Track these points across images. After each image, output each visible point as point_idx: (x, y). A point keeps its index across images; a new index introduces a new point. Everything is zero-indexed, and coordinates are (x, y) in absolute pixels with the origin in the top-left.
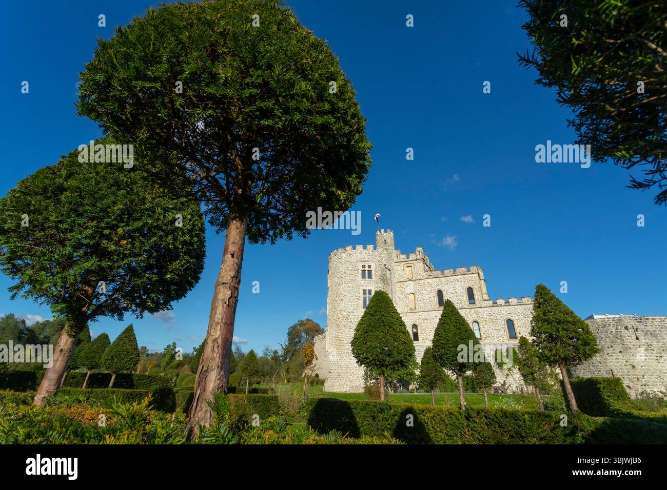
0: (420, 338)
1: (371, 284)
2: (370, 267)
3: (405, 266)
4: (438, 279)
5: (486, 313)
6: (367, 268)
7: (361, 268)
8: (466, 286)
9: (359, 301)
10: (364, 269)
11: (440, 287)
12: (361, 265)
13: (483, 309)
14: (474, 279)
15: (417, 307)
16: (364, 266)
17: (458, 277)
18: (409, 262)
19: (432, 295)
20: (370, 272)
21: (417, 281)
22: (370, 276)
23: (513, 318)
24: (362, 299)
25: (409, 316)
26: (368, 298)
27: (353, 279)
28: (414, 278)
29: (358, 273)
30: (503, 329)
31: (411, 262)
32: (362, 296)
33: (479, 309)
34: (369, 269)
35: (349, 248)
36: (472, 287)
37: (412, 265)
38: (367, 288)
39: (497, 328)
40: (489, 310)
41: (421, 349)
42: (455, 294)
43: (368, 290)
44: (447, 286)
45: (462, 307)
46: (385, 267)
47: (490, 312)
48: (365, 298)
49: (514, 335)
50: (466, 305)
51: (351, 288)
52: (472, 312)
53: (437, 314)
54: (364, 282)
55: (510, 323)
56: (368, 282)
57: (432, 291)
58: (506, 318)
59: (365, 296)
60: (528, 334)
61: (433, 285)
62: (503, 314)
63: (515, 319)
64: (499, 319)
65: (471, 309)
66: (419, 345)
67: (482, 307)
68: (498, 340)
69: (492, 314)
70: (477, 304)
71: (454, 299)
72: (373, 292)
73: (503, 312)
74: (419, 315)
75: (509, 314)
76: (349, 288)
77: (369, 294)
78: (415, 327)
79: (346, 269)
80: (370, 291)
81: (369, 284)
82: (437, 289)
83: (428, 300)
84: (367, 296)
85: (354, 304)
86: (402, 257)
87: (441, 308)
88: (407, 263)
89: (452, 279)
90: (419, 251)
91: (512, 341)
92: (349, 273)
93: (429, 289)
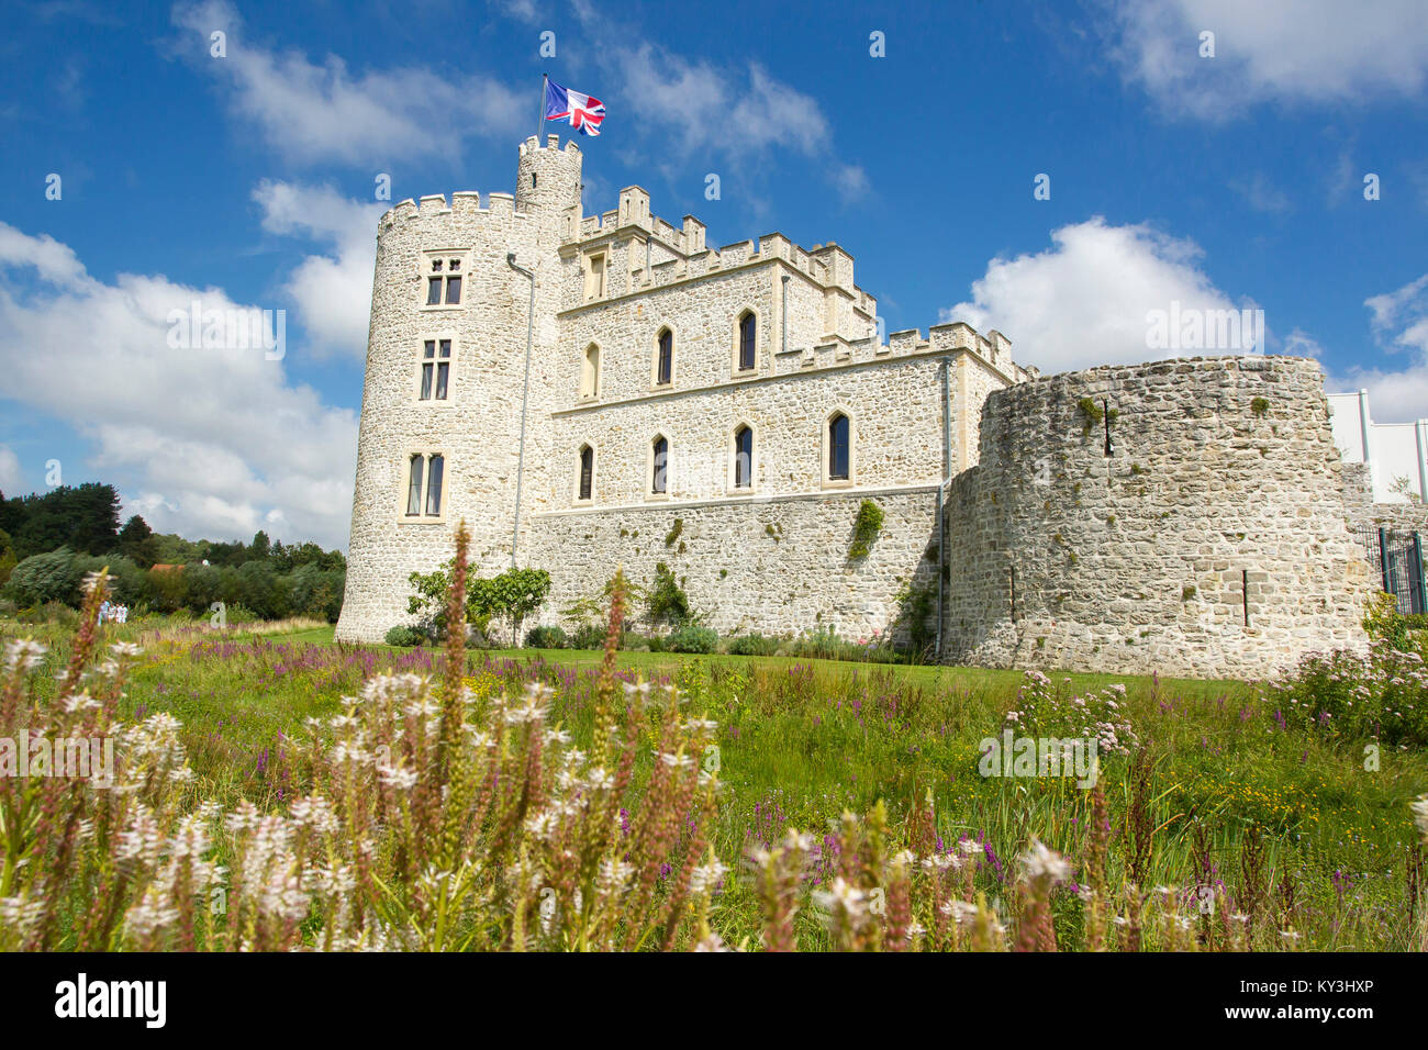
0: (594, 491)
1: (451, 322)
2: (455, 264)
3: (589, 259)
4: (667, 292)
5: (777, 397)
6: (445, 271)
7: (427, 271)
8: (738, 311)
9: (410, 380)
10: (437, 273)
11: (666, 322)
12: (429, 262)
13: (772, 383)
14: (762, 283)
15: (600, 392)
16: (437, 265)
17: (720, 280)
18: (599, 244)
19: (642, 350)
20: (454, 281)
21: (610, 307)
22: (454, 297)
23: (849, 411)
24: (419, 371)
25: (579, 422)
26: (437, 365)
27: (403, 308)
28: (606, 298)
29: (417, 289)
30: (816, 450)
31: (603, 243)
32: (421, 359)
33: (759, 386)
34: (454, 273)
36: (756, 310)
37: (605, 251)
38: (437, 337)
39: (800, 447)
40: (786, 387)
41: (585, 522)
42: (706, 338)
43: (442, 342)
44: (686, 315)
45: (716, 381)
46: (510, 264)
47: (789, 394)
48: (427, 366)
49: (839, 466)
50: (731, 369)
51: (394, 339)
52: (741, 397)
53: (646, 410)
54: (430, 316)
55: (839, 424)
56: (442, 315)
57: (646, 336)
58: (830, 411)
59: (428, 361)
60: (885, 461)
61: (652, 314)
62: (827, 397)
63: (854, 414)
64: (812, 416)
65: (736, 387)
66: (591, 509)
67: (769, 379)
68: (795, 484)
69: (794, 399)
70: (759, 371)
71: (700, 357)
72: (455, 348)
73: (827, 391)
74: (602, 418)
75: (842, 395)
76: (388, 340)
77: (440, 356)
78: (587, 455)
79: (389, 278)
80: (446, 344)
81: (446, 323)
82: (658, 328)
83: (631, 367)
84: (437, 360)
85: (397, 387)
86: (583, 228)
87: (659, 389)
88: (592, 246)
89: (704, 290)
90: (628, 202)
91: (833, 488)
92: (394, 292)
93: (638, 329)
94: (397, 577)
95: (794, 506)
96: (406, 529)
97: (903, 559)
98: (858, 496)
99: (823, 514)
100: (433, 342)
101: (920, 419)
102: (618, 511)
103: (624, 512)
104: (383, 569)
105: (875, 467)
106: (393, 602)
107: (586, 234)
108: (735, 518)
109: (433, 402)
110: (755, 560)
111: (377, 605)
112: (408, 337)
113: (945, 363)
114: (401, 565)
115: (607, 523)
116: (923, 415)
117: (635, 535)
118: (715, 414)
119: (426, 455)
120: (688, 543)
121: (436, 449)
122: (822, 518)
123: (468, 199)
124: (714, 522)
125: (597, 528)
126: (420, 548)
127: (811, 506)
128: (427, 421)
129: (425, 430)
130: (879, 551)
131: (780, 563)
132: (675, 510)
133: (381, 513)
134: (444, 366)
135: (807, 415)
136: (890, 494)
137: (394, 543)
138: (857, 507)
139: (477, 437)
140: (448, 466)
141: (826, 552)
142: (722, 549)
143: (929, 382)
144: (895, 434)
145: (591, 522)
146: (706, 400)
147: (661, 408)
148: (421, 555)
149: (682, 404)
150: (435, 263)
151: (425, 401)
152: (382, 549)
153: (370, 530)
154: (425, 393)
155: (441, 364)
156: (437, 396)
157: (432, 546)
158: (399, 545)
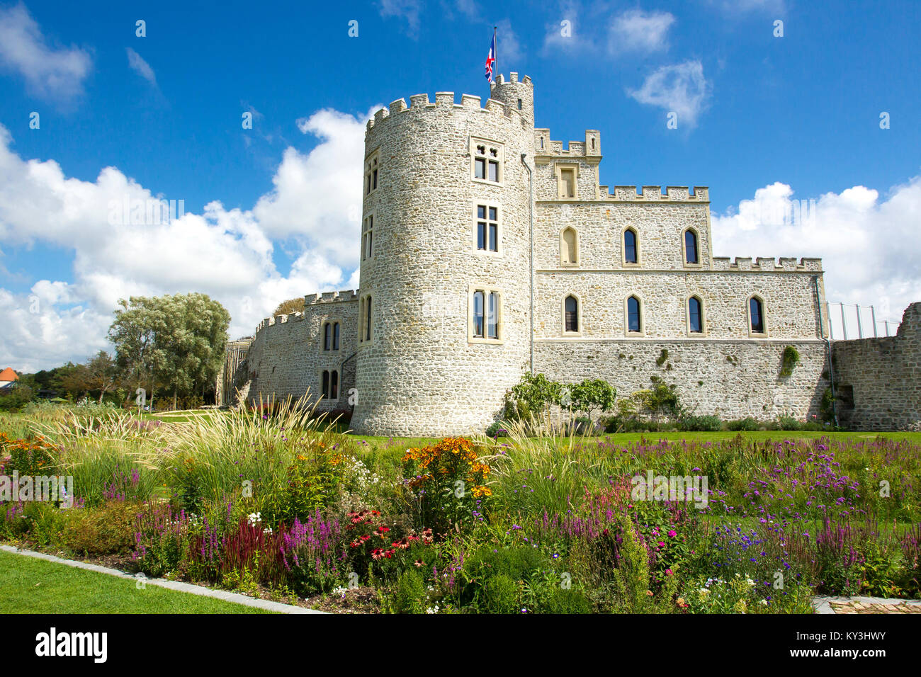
0: (581, 327)
1: (496, 195)
2: (494, 152)
3: (558, 169)
4: (629, 205)
5: (716, 282)
7: (475, 153)
8: (684, 228)
9: (468, 232)
10: (482, 156)
11: (630, 224)
12: (474, 145)
13: (712, 274)
14: (700, 214)
15: (579, 261)
16: (481, 149)
17: (669, 206)
18: (568, 161)
19: (613, 238)
20: (495, 164)
21: (581, 206)
22: (495, 176)
23: (762, 296)
24: (476, 227)
25: (561, 279)
26: (488, 225)
27: (454, 176)
28: (576, 199)
29: (467, 163)
30: (744, 315)
31: (572, 161)
32: (477, 218)
33: (704, 274)
34: (494, 158)
35: (446, 98)
36: (697, 229)
37: (575, 167)
38: (488, 204)
39: (733, 313)
40: (721, 278)
41: (586, 348)
42: (662, 240)
43: (491, 208)
44: (645, 223)
45: (672, 267)
46: (522, 161)
47: (723, 282)
48: (482, 226)
49: (759, 327)
50: (680, 263)
51: (448, 198)
52: (691, 279)
53: (620, 278)
54: (480, 186)
55: (757, 303)
56: (489, 188)
57: (615, 230)
58: (751, 295)
59: (482, 220)
60: (784, 325)
61: (618, 217)
62: (747, 287)
63: (765, 298)
64: (739, 296)
65: (688, 273)
66: (580, 339)
67: (711, 271)
68: (732, 333)
69: (727, 285)
70: (702, 264)
71: (659, 251)
72: (500, 214)
73: (747, 283)
74: (583, 279)
75: (757, 286)
76: (442, 198)
77: (491, 219)
78: (572, 302)
79: (436, 148)
80: (494, 209)
81: (492, 195)
82: (624, 227)
83: (604, 249)
84: (488, 221)
85: (457, 236)
86: (551, 148)
87: (630, 266)
88: (563, 161)
89: (657, 210)
90: (593, 140)
91: (756, 337)
92: (444, 160)
93: (607, 225)
94: (471, 384)
95: (744, 346)
96: (475, 347)
97: (810, 378)
98: (781, 343)
99: (761, 352)
100: (484, 207)
101: (802, 305)
102: (614, 342)
103: (620, 342)
104: (456, 378)
105: (779, 328)
107: (556, 152)
108: (706, 351)
109: (488, 252)
110: (722, 376)
111: (454, 406)
112: (462, 199)
113: (814, 279)
115: (605, 349)
116: (804, 303)
117: (631, 358)
118: (673, 287)
119: (487, 293)
120: (673, 364)
121: (494, 288)
122: (761, 354)
123: (499, 107)
124: (690, 352)
125: (598, 352)
126: (487, 362)
127: (753, 347)
128: (485, 266)
129: (485, 273)
130: (797, 373)
131: (737, 378)
132: (661, 343)
133: (447, 333)
134: (494, 226)
135: (736, 295)
136: (800, 343)
137: (465, 358)
138: (781, 350)
139: (515, 282)
140: (502, 301)
141: (766, 373)
142: (699, 369)
143: (806, 286)
144: (789, 311)
145: (592, 347)
146: (667, 278)
147: (631, 278)
148: (489, 368)
149: (649, 278)
150: (479, 147)
151: (482, 251)
152: (454, 362)
153: (437, 346)
154: (482, 245)
155: (491, 225)
156: (491, 248)
157: (495, 361)
158: (469, 359)
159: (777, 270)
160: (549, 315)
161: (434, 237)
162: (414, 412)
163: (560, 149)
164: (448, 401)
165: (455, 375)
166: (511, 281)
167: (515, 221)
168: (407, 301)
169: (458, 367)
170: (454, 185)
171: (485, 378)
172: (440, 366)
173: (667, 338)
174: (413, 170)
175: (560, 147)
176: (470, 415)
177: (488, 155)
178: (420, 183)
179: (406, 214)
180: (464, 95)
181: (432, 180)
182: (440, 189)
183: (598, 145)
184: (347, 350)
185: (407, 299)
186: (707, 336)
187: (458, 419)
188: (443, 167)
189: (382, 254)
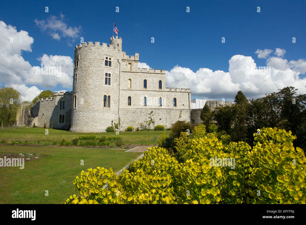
0: (132, 104)
2: (110, 59)
3: (128, 63)
4: (145, 73)
5: (166, 94)
7: (105, 59)
8: (159, 80)
11: (145, 78)
12: (105, 57)
13: (165, 92)
14: (163, 77)
15: (132, 87)
17: (155, 74)
18: (130, 61)
19: (141, 82)
20: (110, 62)
21: (133, 73)
22: (110, 65)
23: (176, 98)
24: (104, 79)
25: (127, 92)
26: (108, 78)
27: (99, 65)
28: (132, 71)
29: (103, 62)
30: (172, 102)
31: (131, 61)
33: (163, 92)
34: (110, 61)
35: (98, 44)
36: (162, 80)
37: (132, 63)
39: (169, 102)
40: (167, 93)
41: (133, 110)
42: (153, 83)
43: (109, 74)
44: (149, 78)
45: (155, 90)
46: (118, 61)
47: (167, 94)
48: (106, 78)
49: (175, 105)
50: (157, 88)
51: (98, 71)
52: (160, 93)
53: (142, 92)
54: (106, 68)
55: (175, 100)
56: (109, 68)
57: (141, 80)
58: (174, 97)
59: (106, 77)
60: (181, 105)
61: (142, 76)
62: (173, 95)
64: (171, 98)
65: (159, 91)
66: (131, 107)
68: (169, 107)
70: (163, 89)
71: (152, 86)
72: (111, 75)
74: (133, 92)
75: (175, 95)
76: (96, 71)
77: (109, 77)
78: (130, 98)
79: (95, 57)
80: (110, 74)
81: (109, 70)
82: (144, 79)
83: (138, 85)
84: (108, 77)
85: (100, 81)
86: (126, 57)
87: (145, 89)
88: (129, 61)
89: (152, 74)
90: (137, 56)
91: (175, 108)
92: (97, 61)
93: (139, 78)
94: (103, 119)
95: (171, 110)
96: (104, 110)
98: (180, 109)
100: (107, 74)
102: (140, 108)
106: (102, 124)
108: (162, 111)
110: (165, 117)
112: (101, 71)
113: (188, 94)
114: (103, 117)
115: (137, 110)
116: (186, 100)
117: (144, 113)
118: (155, 95)
119: (107, 96)
120: (154, 114)
121: (109, 95)
122: (175, 112)
123: (112, 47)
124: (158, 111)
125: (136, 111)
127: (173, 110)
128: (107, 89)
129: (107, 91)
131: (169, 118)
132: (151, 109)
133: (97, 106)
134: (110, 79)
136: (184, 109)
138: (180, 111)
140: (111, 98)
142: (160, 115)
143: (186, 96)
144: (182, 102)
146: (153, 92)
147: (145, 92)
148: (107, 115)
149: (149, 92)
150: (106, 57)
151: (106, 85)
152: (98, 113)
153: (94, 109)
154: (106, 83)
155: (109, 78)
156: (108, 84)
157: (109, 113)
158: (102, 113)
159: (180, 91)
160: (124, 101)
161: (94, 81)
162: (88, 126)
163: (128, 58)
164: (97, 123)
165: (98, 117)
166: (114, 93)
167: (115, 77)
168: (86, 98)
169: (99, 115)
170: (99, 67)
171: (106, 118)
172: (95, 115)
173: (153, 108)
174: (88, 63)
175: (128, 57)
176: (102, 127)
177: (108, 60)
178: (90, 66)
179: (86, 74)
180: (103, 43)
181: (93, 66)
182: (95, 68)
183: (138, 57)
184: (67, 109)
185: (86, 97)
186: (162, 107)
187: (99, 128)
188: (97, 62)
189: (79, 85)
